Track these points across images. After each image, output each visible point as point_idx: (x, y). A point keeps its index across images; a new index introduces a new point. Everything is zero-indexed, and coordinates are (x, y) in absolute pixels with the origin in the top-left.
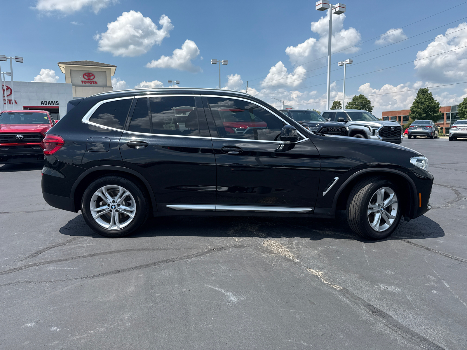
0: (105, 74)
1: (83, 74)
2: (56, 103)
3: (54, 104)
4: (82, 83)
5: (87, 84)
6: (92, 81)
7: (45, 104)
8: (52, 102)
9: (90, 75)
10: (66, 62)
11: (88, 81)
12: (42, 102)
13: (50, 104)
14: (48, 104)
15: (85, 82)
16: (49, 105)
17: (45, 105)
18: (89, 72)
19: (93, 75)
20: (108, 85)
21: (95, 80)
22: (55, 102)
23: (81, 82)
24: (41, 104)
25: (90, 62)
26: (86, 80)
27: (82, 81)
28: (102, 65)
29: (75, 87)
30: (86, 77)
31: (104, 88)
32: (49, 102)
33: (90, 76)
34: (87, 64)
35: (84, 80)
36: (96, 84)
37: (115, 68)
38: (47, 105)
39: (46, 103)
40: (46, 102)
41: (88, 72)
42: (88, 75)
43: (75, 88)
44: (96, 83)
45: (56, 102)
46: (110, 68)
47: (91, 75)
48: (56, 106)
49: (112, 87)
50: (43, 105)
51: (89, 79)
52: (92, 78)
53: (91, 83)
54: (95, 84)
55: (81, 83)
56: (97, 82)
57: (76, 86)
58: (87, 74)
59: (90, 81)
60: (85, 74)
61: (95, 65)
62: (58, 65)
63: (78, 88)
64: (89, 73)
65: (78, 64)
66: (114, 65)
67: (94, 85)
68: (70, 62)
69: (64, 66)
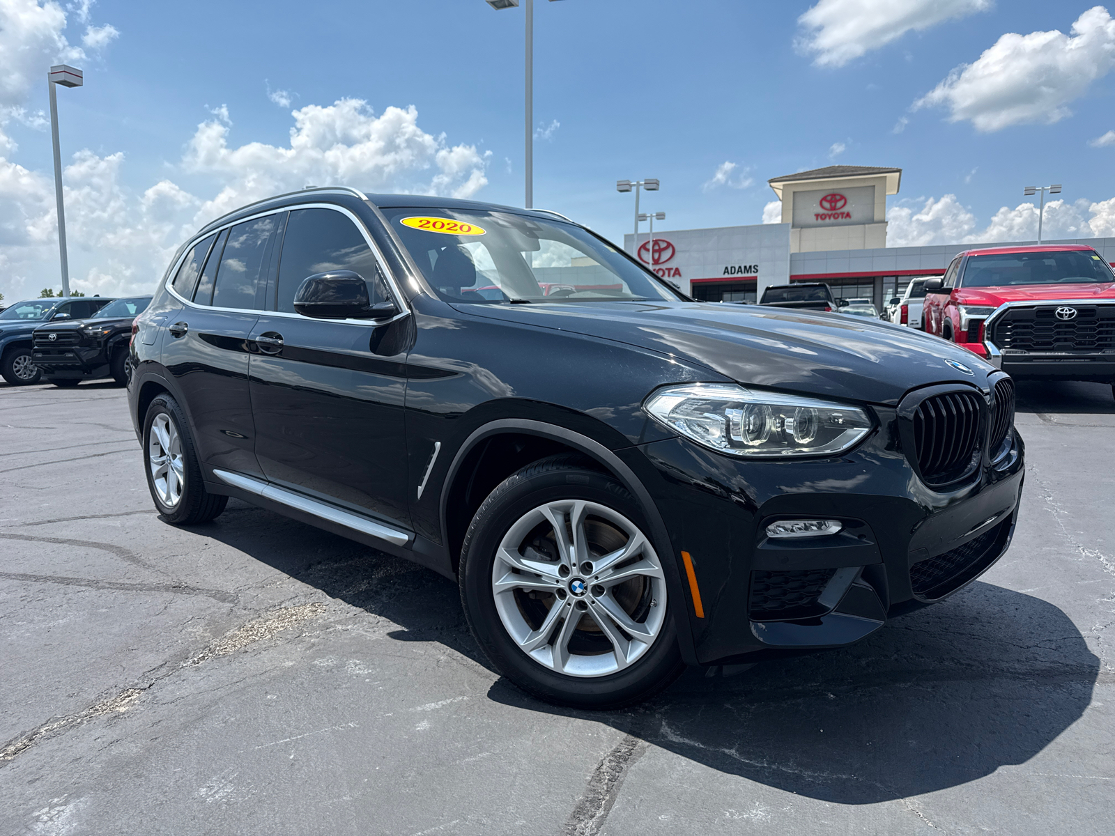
0: (872, 192)
1: (820, 199)
2: (753, 269)
3: (748, 272)
4: (817, 219)
5: (827, 220)
6: (839, 211)
7: (731, 273)
8: (745, 267)
9: (835, 199)
10: (787, 177)
11: (830, 212)
12: (727, 268)
13: (741, 271)
14: (737, 273)
15: (822, 217)
16: (740, 273)
17: (730, 276)
18: (836, 192)
19: (842, 197)
20: (876, 218)
21: (845, 210)
22: (750, 267)
23: (814, 218)
24: (725, 272)
25: (841, 169)
26: (826, 212)
27: (817, 216)
28: (866, 172)
29: (799, 229)
30: (827, 205)
31: (867, 226)
32: (740, 267)
33: (837, 201)
34: (832, 175)
35: (821, 211)
36: (848, 218)
37: (898, 174)
38: (735, 275)
39: (733, 272)
40: (733, 269)
41: (831, 192)
42: (832, 198)
43: (800, 231)
44: (848, 215)
45: (754, 266)
46: (886, 177)
47: (838, 197)
48: (753, 275)
49: (886, 221)
50: (727, 276)
51: (833, 208)
52: (840, 204)
53: (836, 216)
54: (846, 217)
55: (813, 220)
56: (851, 214)
57: (802, 228)
58: (829, 198)
59: (834, 212)
60: (824, 199)
61: (849, 173)
62: (771, 186)
63: (806, 232)
64: (833, 195)
65: (812, 176)
66: (895, 167)
67: (844, 220)
68: (795, 175)
69: (780, 185)
